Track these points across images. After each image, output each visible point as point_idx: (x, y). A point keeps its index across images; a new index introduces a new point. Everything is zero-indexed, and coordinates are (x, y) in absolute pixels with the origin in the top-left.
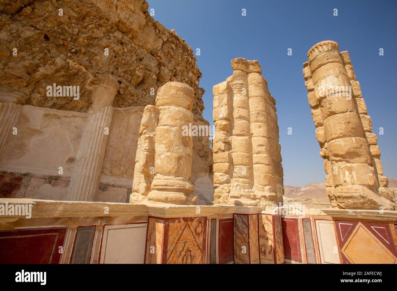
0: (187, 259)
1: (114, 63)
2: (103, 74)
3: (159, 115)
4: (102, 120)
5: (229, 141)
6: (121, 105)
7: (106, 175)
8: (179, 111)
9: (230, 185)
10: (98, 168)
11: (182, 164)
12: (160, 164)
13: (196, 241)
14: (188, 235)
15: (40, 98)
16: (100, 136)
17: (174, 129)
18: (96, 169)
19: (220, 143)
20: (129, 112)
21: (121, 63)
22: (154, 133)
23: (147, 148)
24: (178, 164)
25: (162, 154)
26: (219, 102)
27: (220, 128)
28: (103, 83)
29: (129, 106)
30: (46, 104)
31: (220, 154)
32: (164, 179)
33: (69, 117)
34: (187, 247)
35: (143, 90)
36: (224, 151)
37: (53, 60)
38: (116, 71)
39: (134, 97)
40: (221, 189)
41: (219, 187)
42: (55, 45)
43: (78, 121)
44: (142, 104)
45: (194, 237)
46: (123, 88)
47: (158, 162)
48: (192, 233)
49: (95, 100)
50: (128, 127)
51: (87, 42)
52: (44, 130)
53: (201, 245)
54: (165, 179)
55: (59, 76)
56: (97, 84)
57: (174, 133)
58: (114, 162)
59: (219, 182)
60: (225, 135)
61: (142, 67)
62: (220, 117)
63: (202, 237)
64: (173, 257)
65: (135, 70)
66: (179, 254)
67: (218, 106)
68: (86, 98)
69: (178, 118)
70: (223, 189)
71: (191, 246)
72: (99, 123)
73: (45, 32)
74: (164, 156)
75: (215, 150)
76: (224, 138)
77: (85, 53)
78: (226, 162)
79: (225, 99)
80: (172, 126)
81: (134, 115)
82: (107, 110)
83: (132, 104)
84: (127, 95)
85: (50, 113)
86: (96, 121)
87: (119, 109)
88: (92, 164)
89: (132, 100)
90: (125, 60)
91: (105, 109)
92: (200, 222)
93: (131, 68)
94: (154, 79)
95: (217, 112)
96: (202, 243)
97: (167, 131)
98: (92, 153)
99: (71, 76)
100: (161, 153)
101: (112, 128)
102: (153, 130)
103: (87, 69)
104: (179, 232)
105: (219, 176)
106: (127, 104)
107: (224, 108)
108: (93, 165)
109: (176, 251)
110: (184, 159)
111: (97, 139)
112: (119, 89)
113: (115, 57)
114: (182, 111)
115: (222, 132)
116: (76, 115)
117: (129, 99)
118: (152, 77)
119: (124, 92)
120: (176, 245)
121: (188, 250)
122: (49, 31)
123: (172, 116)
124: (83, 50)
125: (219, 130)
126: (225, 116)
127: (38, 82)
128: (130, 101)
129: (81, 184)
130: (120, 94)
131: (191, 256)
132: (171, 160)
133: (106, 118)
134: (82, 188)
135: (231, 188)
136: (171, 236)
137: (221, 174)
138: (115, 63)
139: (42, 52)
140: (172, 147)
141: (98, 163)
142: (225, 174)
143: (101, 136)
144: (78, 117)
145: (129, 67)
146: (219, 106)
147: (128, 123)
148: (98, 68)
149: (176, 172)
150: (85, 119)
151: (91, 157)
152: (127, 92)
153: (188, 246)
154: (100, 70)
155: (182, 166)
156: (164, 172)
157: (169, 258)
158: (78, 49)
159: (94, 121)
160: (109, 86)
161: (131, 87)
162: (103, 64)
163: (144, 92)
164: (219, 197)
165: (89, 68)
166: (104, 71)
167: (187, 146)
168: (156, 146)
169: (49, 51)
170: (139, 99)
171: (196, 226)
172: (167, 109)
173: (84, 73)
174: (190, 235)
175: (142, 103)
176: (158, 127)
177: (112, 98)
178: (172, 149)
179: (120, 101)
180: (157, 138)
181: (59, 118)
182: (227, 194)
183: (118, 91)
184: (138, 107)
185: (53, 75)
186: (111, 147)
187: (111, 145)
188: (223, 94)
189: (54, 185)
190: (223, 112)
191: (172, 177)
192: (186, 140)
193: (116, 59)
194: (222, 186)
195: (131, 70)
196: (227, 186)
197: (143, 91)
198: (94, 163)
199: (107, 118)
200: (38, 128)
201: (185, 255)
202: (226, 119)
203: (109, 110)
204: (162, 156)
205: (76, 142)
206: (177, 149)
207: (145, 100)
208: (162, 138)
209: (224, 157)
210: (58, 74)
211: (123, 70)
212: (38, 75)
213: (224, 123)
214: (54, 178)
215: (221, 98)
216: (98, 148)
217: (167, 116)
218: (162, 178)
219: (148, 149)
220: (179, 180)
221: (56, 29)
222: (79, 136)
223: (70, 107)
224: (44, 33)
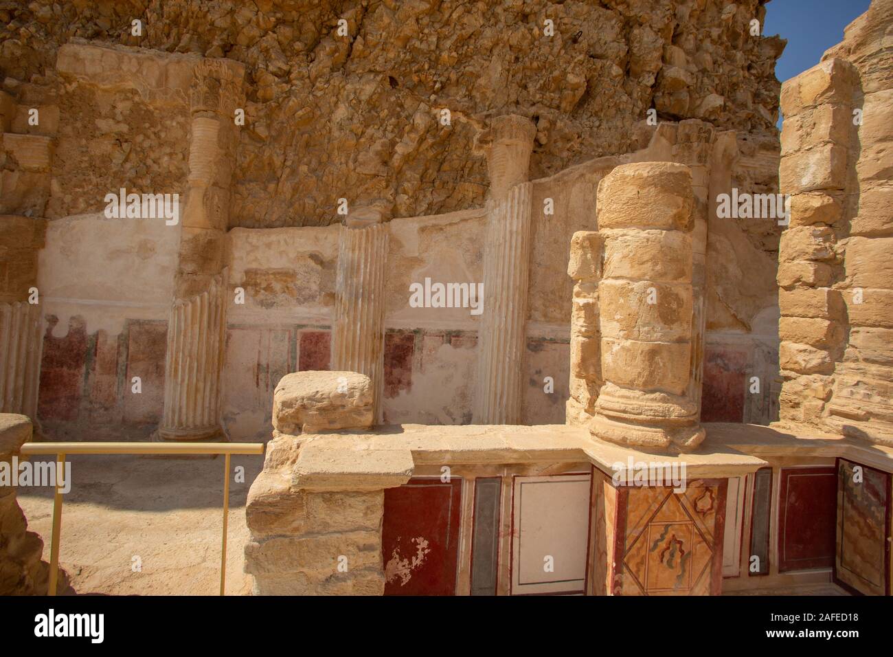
0: (672, 555)
1: (517, 76)
2: (499, 114)
3: (604, 252)
4: (512, 217)
5: (835, 254)
6: (546, 171)
7: (536, 321)
8: (648, 240)
9: (831, 377)
10: (519, 313)
11: (661, 365)
12: (611, 364)
13: (694, 524)
14: (674, 513)
15: (408, 202)
16: (513, 249)
17: (636, 286)
18: (516, 315)
19: (801, 262)
20: (565, 183)
21: (531, 69)
22: (596, 295)
23: (583, 329)
24: (651, 366)
25: (614, 343)
26: (801, 136)
27: (802, 219)
28: (502, 137)
29: (563, 167)
30: (418, 207)
31: (800, 294)
32: (619, 397)
33: (456, 224)
34: (671, 535)
35: (591, 116)
36: (813, 286)
37: (411, 121)
38: (525, 92)
39: (572, 143)
40: (802, 388)
41: (795, 379)
42: (407, 90)
43: (473, 227)
44: (593, 153)
45: (690, 516)
46: (545, 129)
47: (607, 358)
48: (685, 509)
49: (494, 177)
50: (567, 216)
51: (456, 56)
52: (425, 255)
53: (710, 534)
54: (623, 397)
55: (427, 149)
56: (492, 141)
57: (638, 296)
58: (550, 295)
59: (796, 366)
60: (821, 239)
61: (581, 57)
62: (804, 184)
63: (713, 520)
64: (639, 549)
65: (564, 73)
66: (652, 544)
67: (797, 148)
68: (478, 177)
69: (646, 257)
70: (807, 386)
71: (681, 534)
72: (508, 225)
73: (389, 73)
74: (619, 347)
75: (785, 282)
76: (815, 249)
77: (458, 80)
78: (821, 317)
79: (823, 125)
80: (632, 279)
81: (578, 185)
82: (520, 193)
83: (569, 160)
84: (555, 142)
85: (426, 224)
86: (502, 221)
87: (543, 180)
88: (507, 306)
89: (568, 150)
90: (537, 58)
91: (514, 192)
92: (707, 489)
93: (556, 73)
94: (616, 77)
95: (793, 170)
96: (712, 530)
97: (623, 292)
98: (505, 286)
99: (444, 141)
100: (612, 339)
101: (536, 226)
102: (594, 287)
103: (467, 115)
104: (650, 506)
105: (795, 352)
106: (558, 163)
107: (818, 156)
108: (511, 309)
109: (645, 540)
110: (665, 354)
111: (510, 256)
112: (537, 135)
113: (517, 59)
114: (656, 239)
115: (808, 230)
116: (466, 217)
117: (561, 151)
118: (609, 73)
119: (549, 137)
120: (644, 529)
121: (676, 540)
122: (394, 68)
123: (631, 254)
124: (453, 77)
125: (799, 224)
126: (819, 181)
127: (400, 171)
128: (565, 154)
129: (496, 342)
130: (540, 145)
131: (682, 552)
132: (634, 358)
133: (518, 210)
134: (499, 350)
135: (834, 387)
136: (632, 511)
137: (802, 346)
138: (520, 76)
139: (393, 115)
140: (636, 329)
141: (519, 301)
142: (814, 349)
143: (516, 250)
144: (471, 219)
145: (551, 73)
146: (799, 150)
147: (567, 206)
148: (487, 103)
149: (645, 384)
150: (482, 220)
151: (505, 293)
152: (555, 136)
153: (673, 532)
154: (492, 105)
155: (660, 368)
156: (620, 382)
157: (630, 549)
158: (443, 79)
159: (499, 221)
160: (514, 141)
161: (561, 120)
162: (494, 91)
163: (595, 119)
164: (796, 405)
165: (470, 111)
166: (500, 105)
167: (673, 322)
168: (602, 324)
169: (401, 106)
170: (584, 142)
171: (695, 496)
172: (620, 238)
173: (464, 126)
174: (680, 513)
175: (594, 150)
176: (603, 281)
177: (525, 161)
178: (636, 333)
179: (543, 161)
180: (602, 306)
181: (441, 229)
182: (821, 403)
183: (536, 140)
184: (585, 164)
185: (418, 150)
186: (539, 264)
187: (538, 261)
188: (815, 107)
189: (456, 346)
190: (812, 170)
191: (638, 393)
192: (671, 308)
193: (520, 65)
194: (804, 379)
195: (555, 79)
196: (821, 380)
197: (591, 119)
198: (511, 304)
199: (522, 210)
200: (417, 254)
201: (668, 548)
202: (823, 189)
203: (522, 191)
204: (616, 348)
205: (475, 267)
206: (648, 333)
207: (599, 142)
208: (613, 307)
209: (814, 301)
210: (424, 146)
211: (538, 86)
212: (396, 160)
213: (816, 201)
214: (454, 334)
215: (809, 120)
216: (514, 275)
217: (620, 256)
218: (617, 394)
219: (586, 331)
220: (652, 400)
221: (402, 56)
222: (479, 256)
223: (455, 202)
224: (388, 75)
